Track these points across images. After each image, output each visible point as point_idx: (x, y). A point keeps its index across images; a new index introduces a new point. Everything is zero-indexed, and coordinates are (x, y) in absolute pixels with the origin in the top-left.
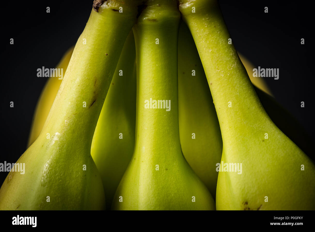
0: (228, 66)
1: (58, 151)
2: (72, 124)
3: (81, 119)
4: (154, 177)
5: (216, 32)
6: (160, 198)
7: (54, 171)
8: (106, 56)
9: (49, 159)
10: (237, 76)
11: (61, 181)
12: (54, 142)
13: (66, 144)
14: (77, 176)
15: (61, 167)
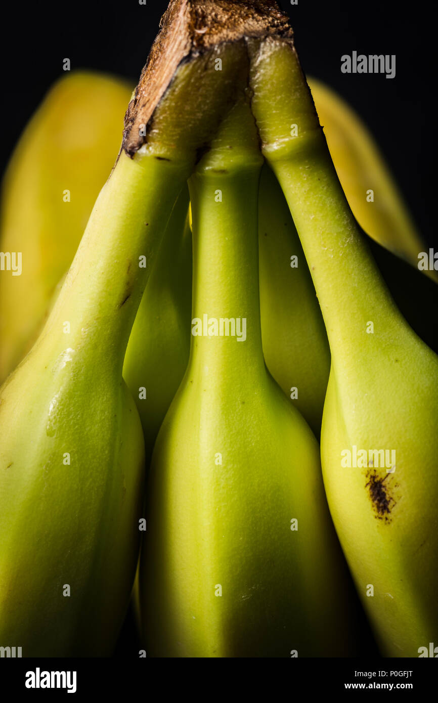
0: (341, 242)
1: (72, 379)
2: (92, 335)
3: (106, 325)
4: (224, 417)
5: (321, 188)
6: (233, 450)
7: (66, 411)
8: (146, 227)
9: (58, 391)
10: (354, 256)
11: (77, 427)
12: (65, 365)
13: (84, 367)
14: (103, 418)
15: (77, 404)
